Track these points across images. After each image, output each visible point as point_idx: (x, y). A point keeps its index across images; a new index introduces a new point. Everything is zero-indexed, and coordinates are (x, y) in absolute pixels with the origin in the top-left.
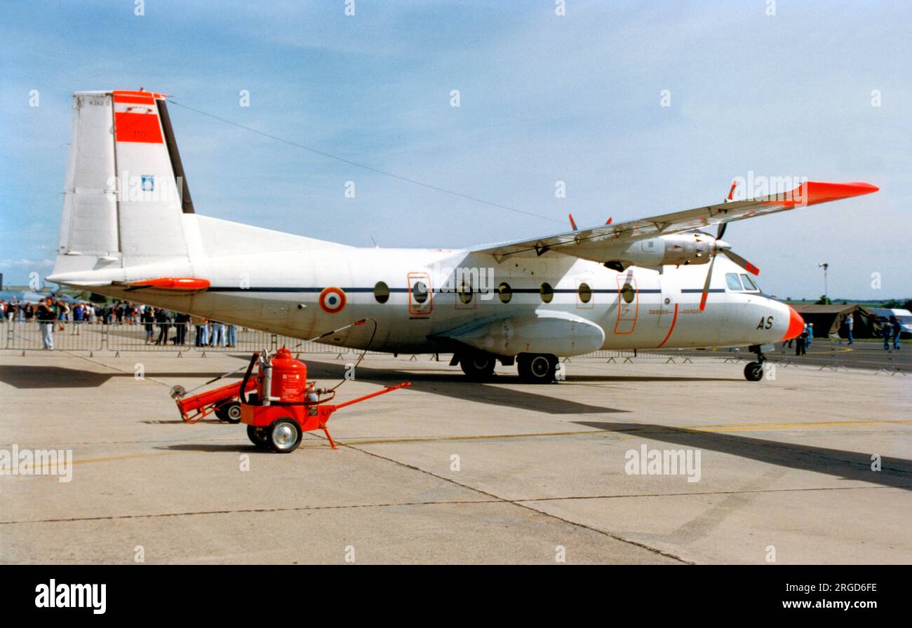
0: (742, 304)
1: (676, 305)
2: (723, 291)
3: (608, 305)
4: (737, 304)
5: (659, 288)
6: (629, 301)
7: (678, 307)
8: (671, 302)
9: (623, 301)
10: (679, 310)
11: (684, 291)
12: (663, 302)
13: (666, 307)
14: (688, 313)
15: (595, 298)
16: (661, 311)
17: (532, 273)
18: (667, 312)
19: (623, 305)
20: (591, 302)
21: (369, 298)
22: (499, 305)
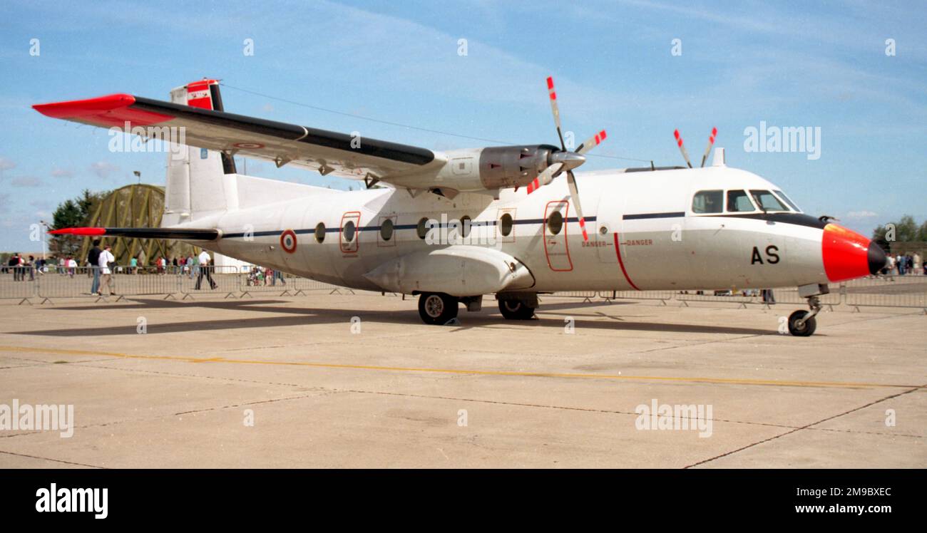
0: (710, 230)
1: (616, 235)
2: (682, 214)
3: (528, 237)
4: (702, 231)
5: (594, 215)
6: (556, 232)
7: (619, 238)
8: (608, 232)
9: (548, 232)
10: (621, 240)
11: (626, 217)
12: (598, 232)
13: (602, 238)
14: (633, 244)
15: (517, 230)
16: (596, 242)
17: (455, 206)
18: (604, 244)
19: (548, 236)
20: (511, 235)
21: (311, 238)
22: (417, 241)
